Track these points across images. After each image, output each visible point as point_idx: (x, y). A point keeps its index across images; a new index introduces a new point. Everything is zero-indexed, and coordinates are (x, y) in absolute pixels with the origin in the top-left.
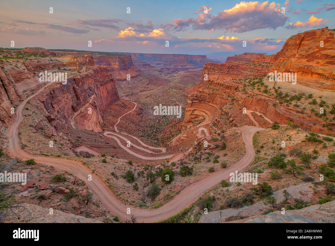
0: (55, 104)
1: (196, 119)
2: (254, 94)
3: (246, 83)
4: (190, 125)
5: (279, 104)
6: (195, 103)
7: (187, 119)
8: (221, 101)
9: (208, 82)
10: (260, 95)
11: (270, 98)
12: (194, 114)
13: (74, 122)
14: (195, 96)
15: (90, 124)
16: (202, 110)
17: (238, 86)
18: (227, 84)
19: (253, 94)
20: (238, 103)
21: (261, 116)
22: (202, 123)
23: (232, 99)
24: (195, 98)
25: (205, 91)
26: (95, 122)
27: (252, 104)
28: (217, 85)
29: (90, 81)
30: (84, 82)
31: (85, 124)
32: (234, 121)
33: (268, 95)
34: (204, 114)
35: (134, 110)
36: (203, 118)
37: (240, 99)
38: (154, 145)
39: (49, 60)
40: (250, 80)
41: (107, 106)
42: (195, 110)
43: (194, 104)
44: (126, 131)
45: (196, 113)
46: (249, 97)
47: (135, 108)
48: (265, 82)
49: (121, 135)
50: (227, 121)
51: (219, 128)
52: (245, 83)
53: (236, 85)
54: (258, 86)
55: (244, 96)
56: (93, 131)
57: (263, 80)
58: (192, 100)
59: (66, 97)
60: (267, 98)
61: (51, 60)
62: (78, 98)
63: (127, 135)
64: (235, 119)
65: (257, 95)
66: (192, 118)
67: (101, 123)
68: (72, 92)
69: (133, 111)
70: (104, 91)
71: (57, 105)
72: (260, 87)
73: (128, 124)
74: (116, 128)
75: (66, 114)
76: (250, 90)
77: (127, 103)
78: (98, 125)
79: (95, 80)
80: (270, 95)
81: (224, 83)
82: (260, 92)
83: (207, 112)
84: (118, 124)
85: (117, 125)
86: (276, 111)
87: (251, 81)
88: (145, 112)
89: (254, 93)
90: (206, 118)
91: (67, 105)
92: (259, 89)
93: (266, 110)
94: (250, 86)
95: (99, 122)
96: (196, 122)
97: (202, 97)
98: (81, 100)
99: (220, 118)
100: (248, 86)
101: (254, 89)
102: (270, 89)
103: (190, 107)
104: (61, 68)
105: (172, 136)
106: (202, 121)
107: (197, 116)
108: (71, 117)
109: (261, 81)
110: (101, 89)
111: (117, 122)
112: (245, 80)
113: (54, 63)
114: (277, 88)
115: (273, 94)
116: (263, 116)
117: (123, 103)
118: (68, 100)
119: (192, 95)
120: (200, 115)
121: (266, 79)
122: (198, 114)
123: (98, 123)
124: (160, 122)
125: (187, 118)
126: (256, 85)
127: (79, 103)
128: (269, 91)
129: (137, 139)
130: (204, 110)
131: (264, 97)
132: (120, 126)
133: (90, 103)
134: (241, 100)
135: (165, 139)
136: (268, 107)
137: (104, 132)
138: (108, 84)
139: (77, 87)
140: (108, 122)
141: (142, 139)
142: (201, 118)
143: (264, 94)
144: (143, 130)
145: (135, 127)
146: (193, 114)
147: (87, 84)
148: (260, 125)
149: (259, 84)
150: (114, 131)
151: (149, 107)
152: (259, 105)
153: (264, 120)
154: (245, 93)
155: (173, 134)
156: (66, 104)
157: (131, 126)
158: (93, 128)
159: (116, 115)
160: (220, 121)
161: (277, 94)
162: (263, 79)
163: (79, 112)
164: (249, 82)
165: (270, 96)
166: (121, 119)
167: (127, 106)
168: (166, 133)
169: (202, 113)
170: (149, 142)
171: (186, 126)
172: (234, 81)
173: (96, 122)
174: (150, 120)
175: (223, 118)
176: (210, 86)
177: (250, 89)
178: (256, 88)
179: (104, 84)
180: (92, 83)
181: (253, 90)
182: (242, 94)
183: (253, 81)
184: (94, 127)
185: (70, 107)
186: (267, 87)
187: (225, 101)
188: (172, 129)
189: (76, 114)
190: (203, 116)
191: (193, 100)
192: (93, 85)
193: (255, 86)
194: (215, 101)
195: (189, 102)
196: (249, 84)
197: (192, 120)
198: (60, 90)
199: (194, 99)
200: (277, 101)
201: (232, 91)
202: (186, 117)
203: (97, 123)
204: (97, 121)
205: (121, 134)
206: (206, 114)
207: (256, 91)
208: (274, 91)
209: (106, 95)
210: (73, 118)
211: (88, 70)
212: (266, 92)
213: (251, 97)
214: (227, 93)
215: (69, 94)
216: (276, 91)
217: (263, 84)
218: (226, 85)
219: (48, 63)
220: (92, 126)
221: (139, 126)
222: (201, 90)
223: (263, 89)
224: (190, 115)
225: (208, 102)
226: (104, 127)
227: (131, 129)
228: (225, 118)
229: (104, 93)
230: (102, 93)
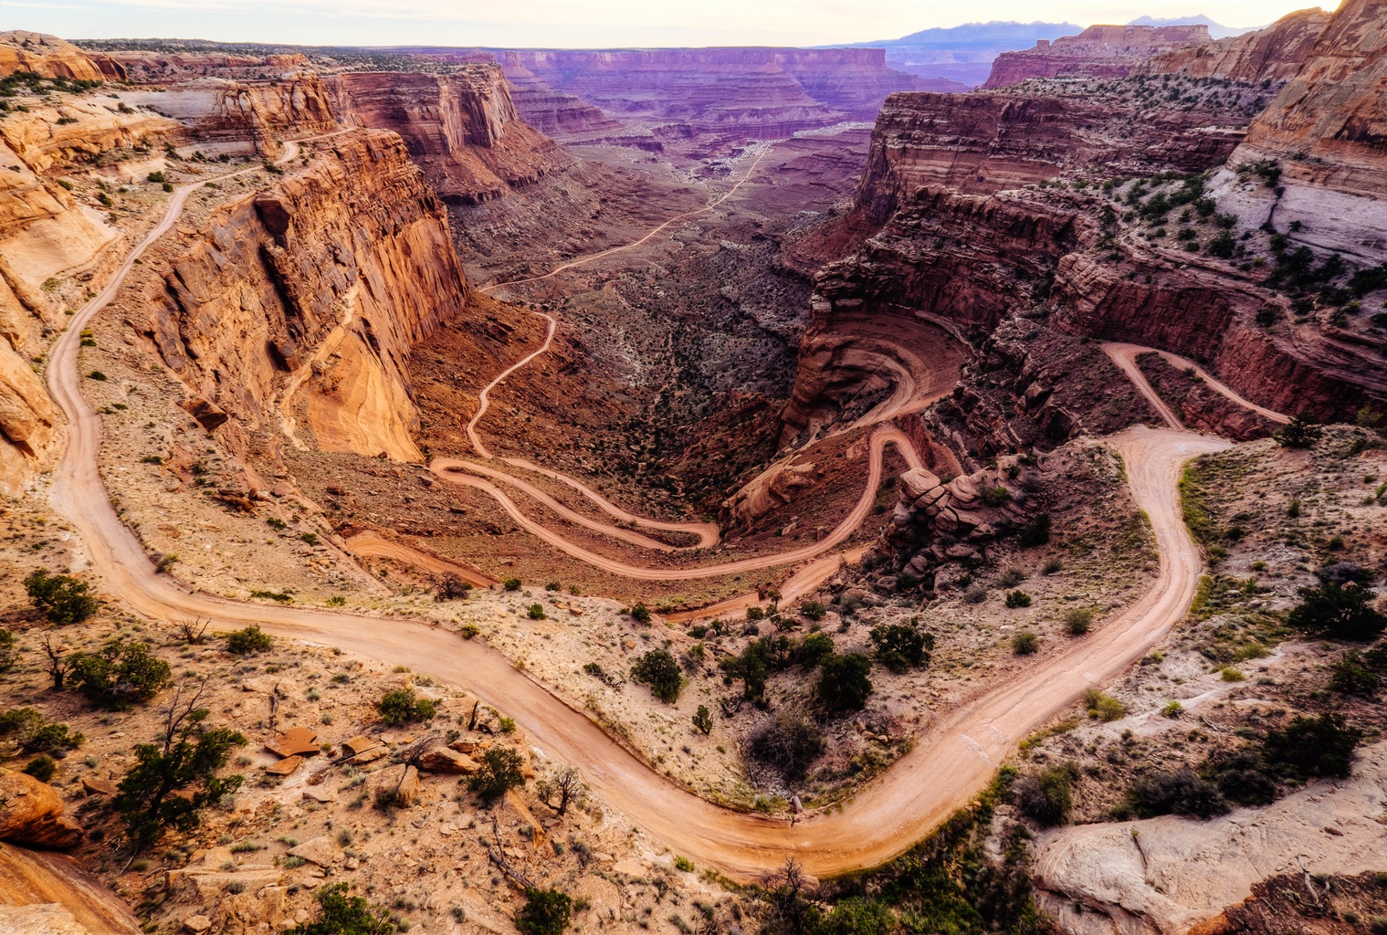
0: (198, 341)
1: (853, 390)
2: (1160, 261)
3: (1117, 206)
4: (823, 417)
5: (1289, 313)
6: (845, 309)
7: (807, 388)
8: (977, 296)
9: (916, 204)
10: (1192, 265)
11: (1240, 284)
12: (844, 363)
13: (293, 421)
14: (847, 275)
15: (365, 428)
16: (881, 342)
17: (1074, 217)
18: (1013, 211)
19: (1152, 263)
20: (1074, 307)
21: (1190, 373)
22: (882, 405)
23: (1036, 287)
24: (849, 285)
25: (900, 249)
26: (384, 418)
27: (1144, 312)
28: (960, 215)
29: (332, 211)
30: (304, 219)
31: (344, 426)
32: (1052, 398)
33: (1233, 265)
34: (891, 364)
35: (545, 353)
36: (885, 385)
37: (1087, 288)
38: (657, 509)
39: (112, 111)
40: (1135, 189)
41: (420, 337)
42: (847, 345)
43: (842, 315)
44: (521, 452)
45: (853, 357)
46: (1131, 277)
47: (550, 338)
48: (1223, 199)
49: (508, 469)
50: (1014, 398)
51: (972, 432)
52: (1112, 202)
53: (1060, 212)
54: (1185, 218)
55: (1105, 274)
56: (383, 456)
57: (1209, 185)
58: (831, 297)
59: (237, 304)
60: (1228, 283)
61: (124, 109)
62: (291, 306)
63: (533, 468)
64: (1057, 388)
65: (1177, 265)
66: (831, 385)
67: (406, 416)
68: (259, 274)
69: (540, 355)
70: (398, 261)
71: (207, 343)
72: (1192, 225)
73: (528, 420)
74: (475, 439)
75: (251, 385)
76: (1142, 241)
77: (512, 318)
78: (399, 428)
79: (352, 205)
80: (1245, 268)
81: (997, 206)
82: (1193, 249)
83: (903, 352)
84: (482, 419)
85: (477, 425)
86: (1272, 349)
87: (1144, 193)
88: (596, 359)
89: (1158, 257)
90: (902, 385)
91: (249, 340)
92: (1186, 235)
93: (1213, 342)
94: (1137, 221)
95: (400, 415)
96: (853, 404)
97: (882, 278)
98: (307, 313)
99: (980, 384)
100: (1129, 218)
101: (1162, 234)
102: (1247, 236)
103: (825, 331)
104: (178, 151)
105: (734, 469)
106: (881, 399)
107: (858, 374)
108: (274, 397)
109: (1199, 191)
110: (382, 253)
111: (474, 413)
112: (1108, 189)
113: (143, 124)
114: (1281, 230)
115: (1259, 264)
116: (1200, 373)
117: (495, 320)
118: (246, 316)
119: (833, 269)
120: (870, 368)
121: (1227, 181)
122: (861, 363)
123: (397, 418)
124: (673, 404)
125: (809, 384)
126: (1174, 215)
127: (300, 327)
128: (1239, 243)
129: (580, 487)
130: (892, 345)
131: (1213, 274)
132: (490, 427)
133: (349, 327)
134: (1092, 297)
135: (705, 483)
136: (1227, 327)
137: (429, 460)
138: (414, 226)
139: (279, 250)
140: (437, 411)
141: (601, 488)
142: (876, 383)
143: (1214, 263)
144: (597, 442)
145: (559, 430)
146: (836, 363)
147: (320, 229)
148: (1182, 418)
149: (1189, 206)
150: (470, 452)
151: (613, 331)
152: (1180, 317)
153: (1207, 392)
154: (1113, 258)
155: (740, 459)
156: (244, 335)
157: (540, 428)
158: (379, 443)
159: (469, 377)
160: (977, 400)
161: (1282, 259)
162: (1208, 178)
163: (305, 371)
164: (1133, 198)
165: (1244, 274)
166: (490, 394)
167: (509, 329)
168: (705, 457)
169: (880, 358)
170: (635, 498)
171: (803, 420)
172: (1054, 190)
173: (388, 415)
174: (624, 398)
175: (992, 386)
176: (924, 222)
177: (1141, 235)
178: (1172, 228)
179: (396, 226)
180: (342, 226)
181: (1158, 241)
182: (1098, 262)
183: (1156, 192)
184: (383, 437)
185: (261, 347)
186: (1229, 222)
187: (1000, 296)
188: (733, 436)
189: (294, 381)
190: (886, 374)
191: (839, 297)
192: (345, 234)
193: (1165, 222)
194: (947, 301)
195: (816, 307)
196: (1129, 209)
197: (833, 394)
198: (205, 267)
199: (843, 293)
200: (1280, 296)
201: (1039, 246)
202: (803, 381)
203: (393, 422)
204: (391, 410)
205: (505, 465)
206: (901, 361)
207: (1171, 249)
208: (1267, 246)
209: (408, 281)
210: (285, 402)
211: (313, 156)
212: (1222, 248)
213: (1142, 277)
214: (1013, 258)
215: (249, 287)
216: (1279, 244)
217: (1208, 209)
218: (1008, 216)
219: (111, 125)
220: (377, 436)
221: (575, 425)
222: (880, 245)
223: (1208, 234)
224: (823, 369)
225: (910, 302)
226: (425, 436)
227: (542, 439)
228: (1002, 383)
229: (398, 272)
230: (387, 269)
